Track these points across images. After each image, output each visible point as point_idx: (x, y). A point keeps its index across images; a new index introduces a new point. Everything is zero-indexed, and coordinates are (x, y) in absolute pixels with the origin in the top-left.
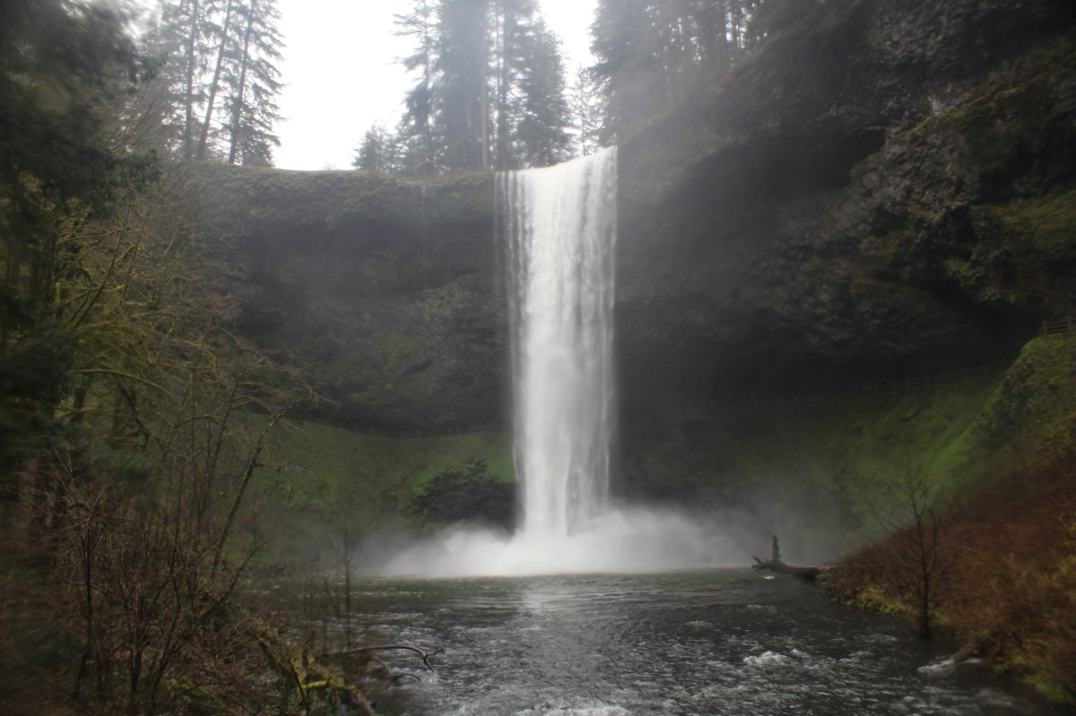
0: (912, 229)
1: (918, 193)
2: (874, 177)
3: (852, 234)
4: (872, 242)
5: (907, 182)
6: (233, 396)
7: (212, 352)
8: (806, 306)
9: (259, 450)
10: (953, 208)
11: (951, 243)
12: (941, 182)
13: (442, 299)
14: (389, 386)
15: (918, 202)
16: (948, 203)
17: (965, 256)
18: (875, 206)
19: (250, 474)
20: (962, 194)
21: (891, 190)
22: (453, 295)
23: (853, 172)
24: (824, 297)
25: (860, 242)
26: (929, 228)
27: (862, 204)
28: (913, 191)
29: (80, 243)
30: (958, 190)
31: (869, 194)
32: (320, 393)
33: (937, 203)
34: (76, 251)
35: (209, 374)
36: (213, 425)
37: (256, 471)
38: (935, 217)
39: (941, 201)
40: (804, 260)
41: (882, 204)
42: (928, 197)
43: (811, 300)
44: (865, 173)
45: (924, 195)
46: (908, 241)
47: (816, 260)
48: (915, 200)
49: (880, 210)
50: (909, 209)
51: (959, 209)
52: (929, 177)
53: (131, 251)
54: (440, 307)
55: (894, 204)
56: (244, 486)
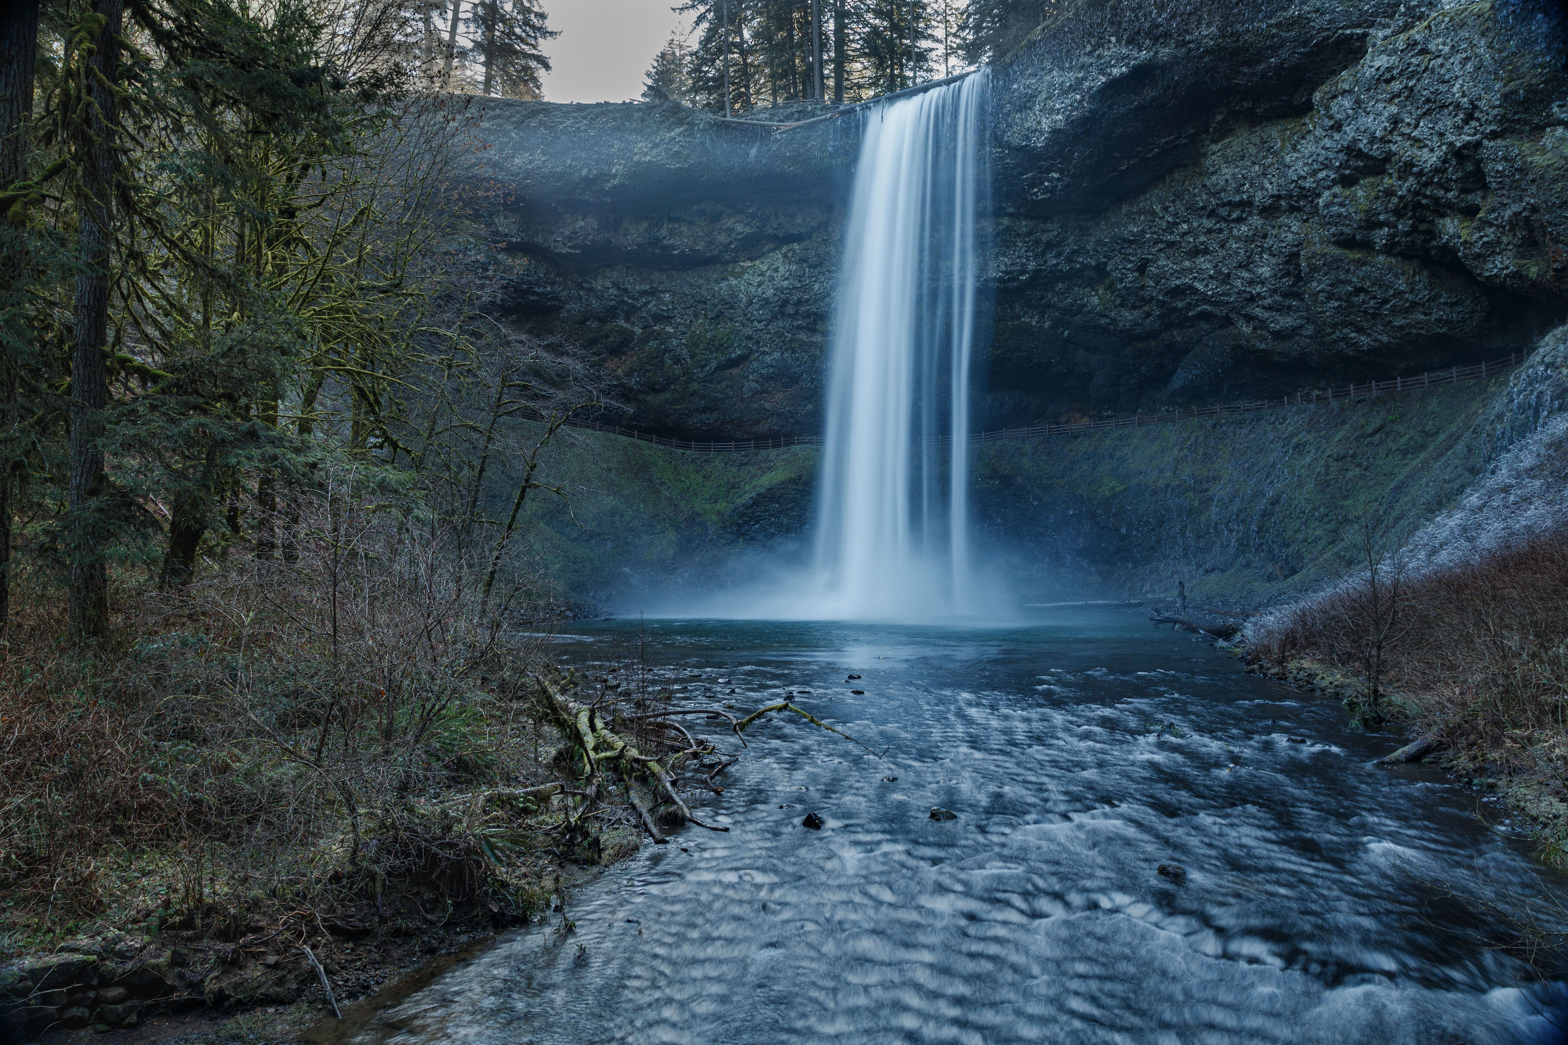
0: (1395, 175)
1: (1409, 124)
2: (1347, 103)
3: (1309, 184)
4: (1335, 196)
5: (1394, 109)
6: (499, 399)
7: (472, 343)
8: (1238, 283)
9: (533, 467)
10: (1458, 144)
11: (1450, 195)
12: (1444, 107)
13: (762, 274)
14: (695, 386)
15: (1409, 137)
16: (1450, 138)
17: (1470, 212)
18: (1345, 144)
19: (522, 497)
20: (1474, 123)
21: (1368, 121)
22: (776, 270)
23: (1317, 96)
24: (1265, 271)
25: (1319, 196)
26: (1420, 174)
27: (1327, 142)
28: (1403, 121)
29: (295, 204)
30: (1469, 118)
31: (1338, 127)
32: (607, 394)
33: (1435, 139)
34: (292, 215)
35: (469, 371)
36: (475, 436)
37: (530, 493)
38: (1429, 159)
39: (1442, 135)
40: (1240, 220)
41: (1355, 141)
42: (1423, 129)
43: (1246, 274)
44: (1335, 97)
45: (1417, 126)
46: (1389, 193)
47: (1256, 220)
48: (1402, 135)
49: (1351, 150)
50: (1394, 148)
51: (1466, 146)
52: (1428, 101)
53: (362, 212)
54: (759, 285)
55: (1373, 140)
56: (516, 511)
